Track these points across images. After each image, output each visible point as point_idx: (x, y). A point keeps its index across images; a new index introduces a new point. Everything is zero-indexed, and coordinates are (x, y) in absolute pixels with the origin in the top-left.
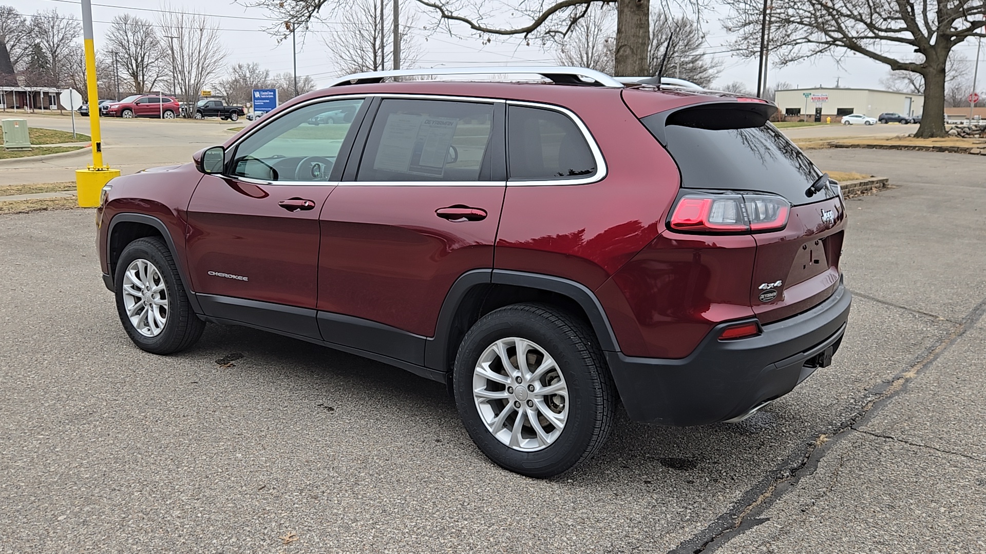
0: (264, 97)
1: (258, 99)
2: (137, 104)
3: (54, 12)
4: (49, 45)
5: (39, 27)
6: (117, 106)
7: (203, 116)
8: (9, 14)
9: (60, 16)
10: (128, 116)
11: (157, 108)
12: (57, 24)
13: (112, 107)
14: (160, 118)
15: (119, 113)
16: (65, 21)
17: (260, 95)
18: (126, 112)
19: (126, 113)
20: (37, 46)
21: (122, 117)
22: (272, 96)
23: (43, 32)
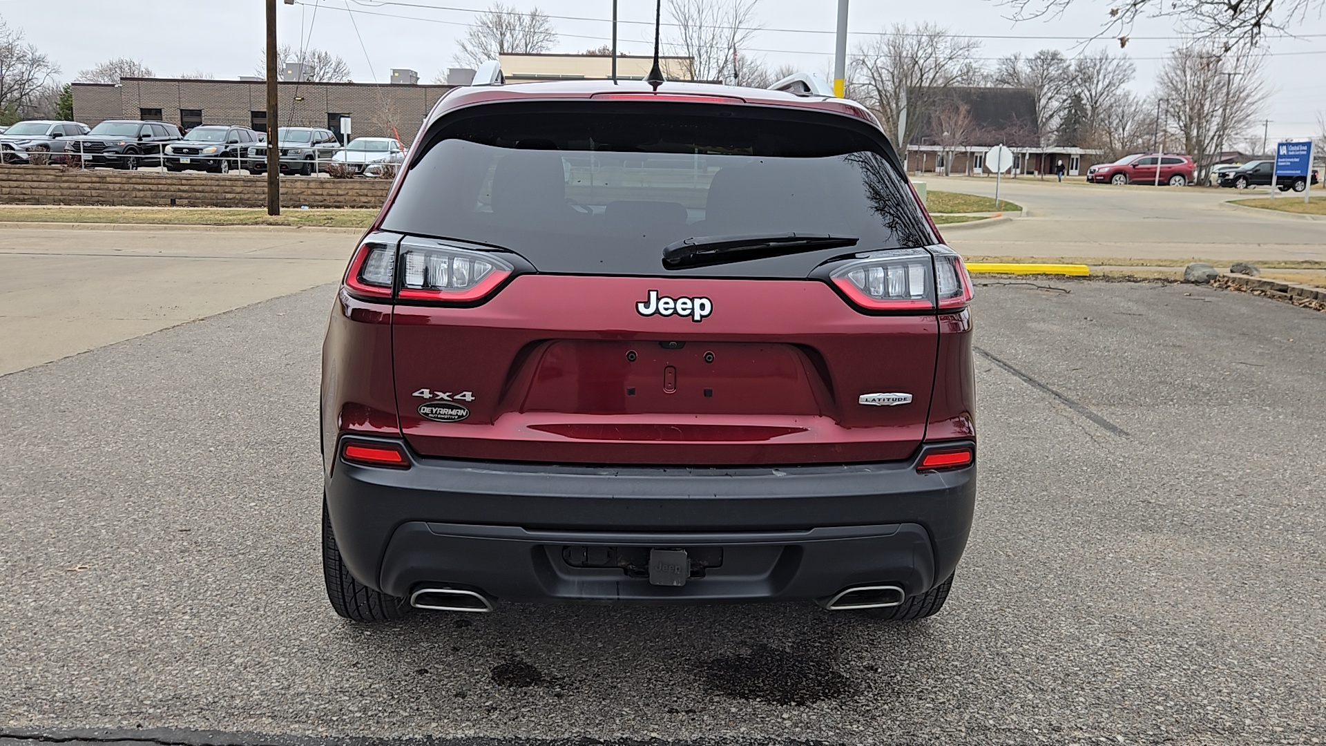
0: (1293, 153)
1: (1284, 156)
2: (1134, 166)
3: (1104, 51)
4: (1091, 95)
5: (1085, 74)
6: (1106, 170)
7: (1248, 185)
8: (1052, 59)
9: (1110, 57)
10: (1119, 182)
11: (1152, 172)
12: (1104, 67)
13: (1101, 171)
14: (1154, 184)
15: (1107, 179)
16: (1115, 62)
17: (1288, 151)
18: (1117, 177)
19: (1117, 179)
20: (1078, 98)
21: (1111, 183)
22: (1305, 153)
23: (1088, 79)
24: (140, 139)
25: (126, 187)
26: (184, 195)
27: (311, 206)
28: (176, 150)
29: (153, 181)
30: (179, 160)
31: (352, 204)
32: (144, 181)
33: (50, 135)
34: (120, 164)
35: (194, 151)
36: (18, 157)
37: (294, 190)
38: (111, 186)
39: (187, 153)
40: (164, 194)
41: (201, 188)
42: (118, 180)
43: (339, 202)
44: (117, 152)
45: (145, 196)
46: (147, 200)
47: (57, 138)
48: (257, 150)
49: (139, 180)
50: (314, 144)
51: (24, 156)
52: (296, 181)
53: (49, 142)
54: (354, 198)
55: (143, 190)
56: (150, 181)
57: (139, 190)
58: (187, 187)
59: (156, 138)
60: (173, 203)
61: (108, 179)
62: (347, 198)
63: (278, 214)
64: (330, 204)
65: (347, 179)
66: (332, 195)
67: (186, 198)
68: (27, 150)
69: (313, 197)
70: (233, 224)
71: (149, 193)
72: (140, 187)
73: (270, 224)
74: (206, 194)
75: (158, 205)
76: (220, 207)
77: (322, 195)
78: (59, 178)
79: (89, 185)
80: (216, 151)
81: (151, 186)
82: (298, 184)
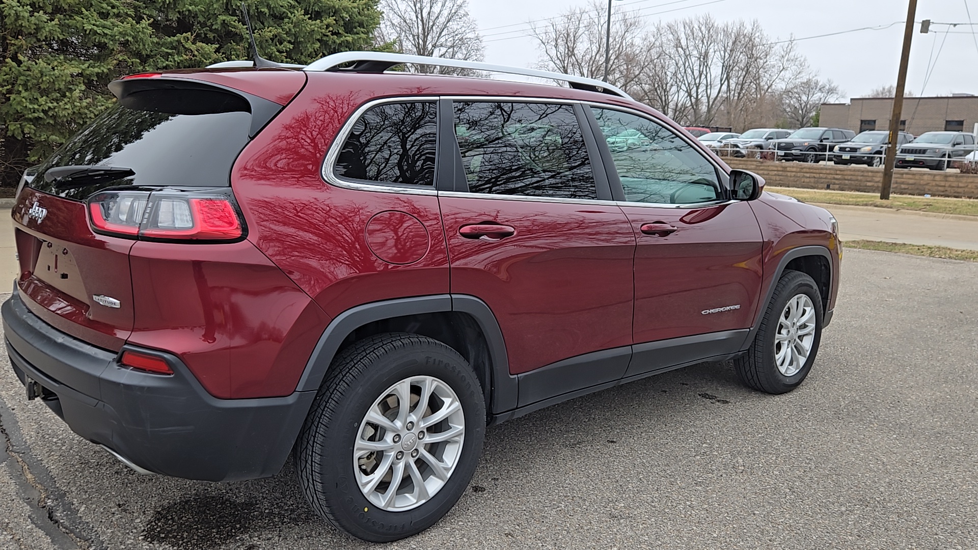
24: (821, 141)
25: (799, 174)
26: (837, 182)
27: (933, 195)
28: (841, 149)
29: (817, 171)
30: (841, 156)
31: (970, 195)
32: (811, 171)
33: (765, 139)
34: (803, 158)
35: (854, 150)
36: (741, 153)
37: (922, 181)
38: (789, 174)
39: (849, 151)
40: (823, 180)
41: (849, 177)
42: (794, 169)
43: (958, 193)
44: (801, 150)
45: (810, 182)
46: (811, 184)
47: (770, 141)
48: (902, 149)
49: (808, 170)
50: (954, 145)
51: (744, 152)
52: (924, 174)
53: (763, 143)
54: (973, 190)
55: (809, 177)
56: (815, 171)
57: (807, 177)
58: (840, 176)
59: (834, 141)
60: (828, 187)
61: (788, 169)
62: (966, 190)
63: (887, 198)
64: (950, 194)
65: (971, 175)
66: (953, 187)
67: (838, 184)
68: (747, 148)
69: (936, 188)
70: (848, 204)
71: (812, 180)
72: (808, 175)
73: (876, 206)
74: (853, 182)
75: (817, 188)
76: (861, 192)
77: (945, 186)
78: (758, 168)
79: (776, 172)
80: (871, 150)
81: (815, 175)
82: (925, 177)
